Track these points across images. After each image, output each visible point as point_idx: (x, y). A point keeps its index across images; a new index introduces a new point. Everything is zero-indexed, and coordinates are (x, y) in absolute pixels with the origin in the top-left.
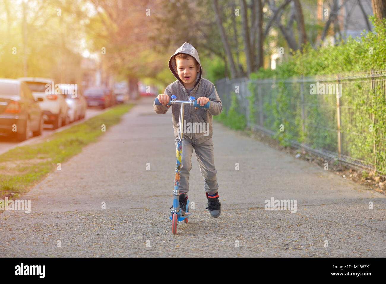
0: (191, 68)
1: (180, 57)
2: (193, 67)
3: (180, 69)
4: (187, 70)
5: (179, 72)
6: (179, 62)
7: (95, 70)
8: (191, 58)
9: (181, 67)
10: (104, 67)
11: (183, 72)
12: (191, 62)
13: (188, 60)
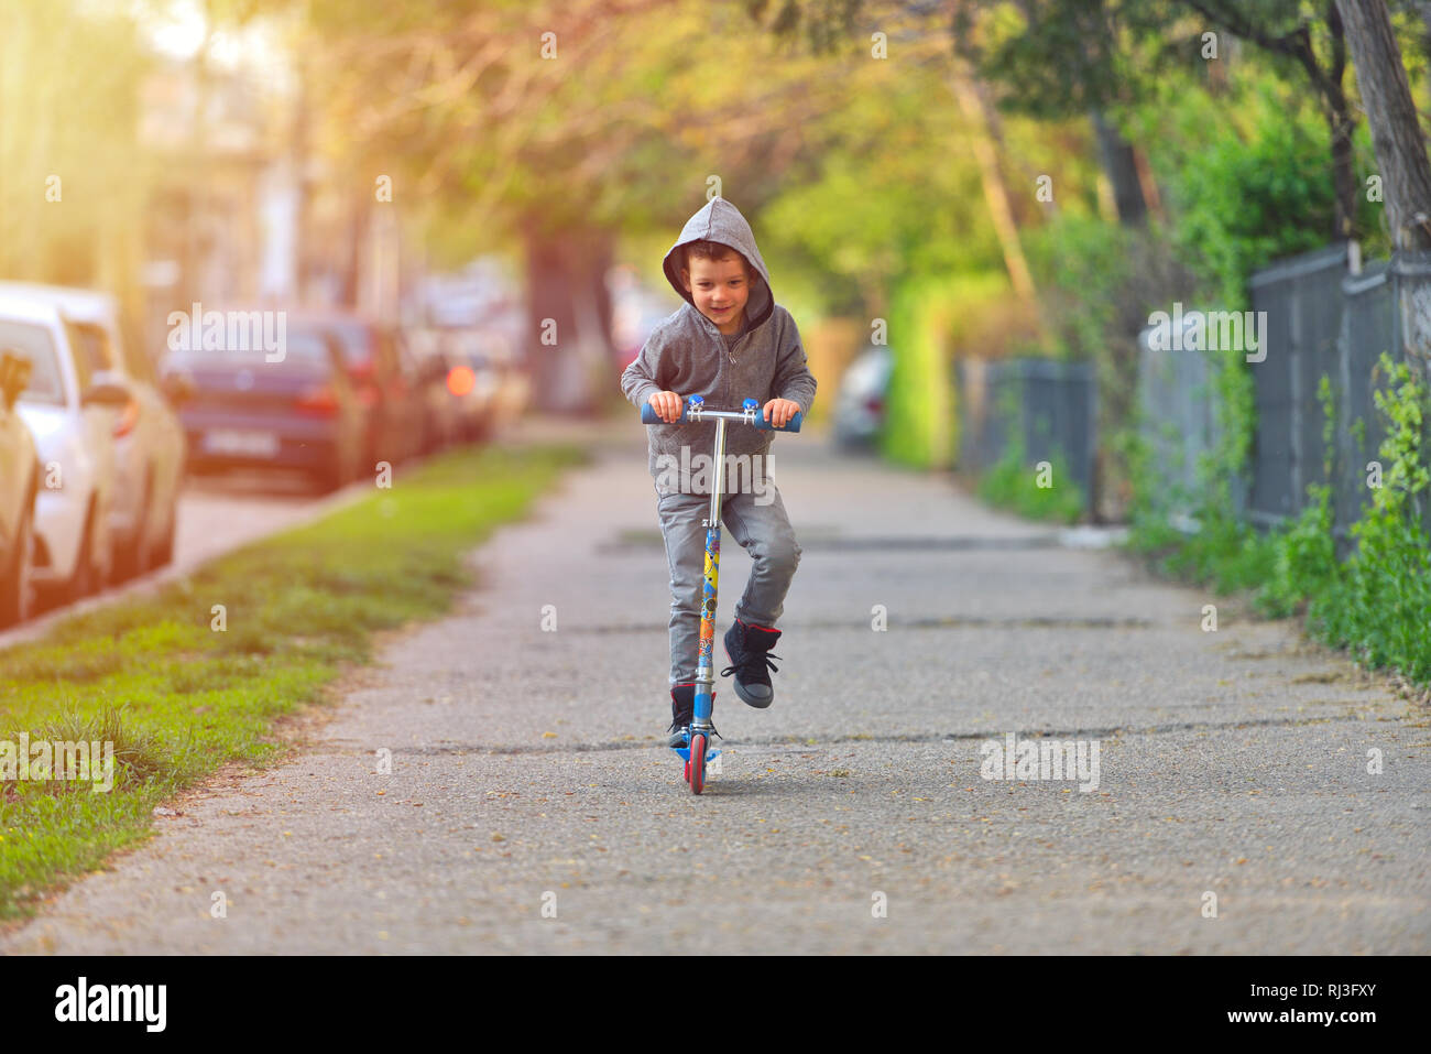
0: (734, 282)
1: (701, 255)
2: (739, 281)
3: (700, 284)
4: (722, 291)
5: (698, 294)
6: (698, 267)
7: (254, 164)
8: (735, 256)
9: (704, 279)
10: (331, 144)
11: (709, 294)
12: (732, 267)
13: (727, 261)
